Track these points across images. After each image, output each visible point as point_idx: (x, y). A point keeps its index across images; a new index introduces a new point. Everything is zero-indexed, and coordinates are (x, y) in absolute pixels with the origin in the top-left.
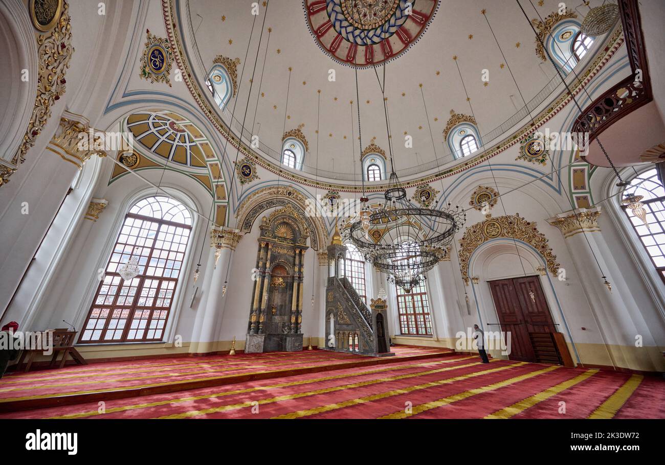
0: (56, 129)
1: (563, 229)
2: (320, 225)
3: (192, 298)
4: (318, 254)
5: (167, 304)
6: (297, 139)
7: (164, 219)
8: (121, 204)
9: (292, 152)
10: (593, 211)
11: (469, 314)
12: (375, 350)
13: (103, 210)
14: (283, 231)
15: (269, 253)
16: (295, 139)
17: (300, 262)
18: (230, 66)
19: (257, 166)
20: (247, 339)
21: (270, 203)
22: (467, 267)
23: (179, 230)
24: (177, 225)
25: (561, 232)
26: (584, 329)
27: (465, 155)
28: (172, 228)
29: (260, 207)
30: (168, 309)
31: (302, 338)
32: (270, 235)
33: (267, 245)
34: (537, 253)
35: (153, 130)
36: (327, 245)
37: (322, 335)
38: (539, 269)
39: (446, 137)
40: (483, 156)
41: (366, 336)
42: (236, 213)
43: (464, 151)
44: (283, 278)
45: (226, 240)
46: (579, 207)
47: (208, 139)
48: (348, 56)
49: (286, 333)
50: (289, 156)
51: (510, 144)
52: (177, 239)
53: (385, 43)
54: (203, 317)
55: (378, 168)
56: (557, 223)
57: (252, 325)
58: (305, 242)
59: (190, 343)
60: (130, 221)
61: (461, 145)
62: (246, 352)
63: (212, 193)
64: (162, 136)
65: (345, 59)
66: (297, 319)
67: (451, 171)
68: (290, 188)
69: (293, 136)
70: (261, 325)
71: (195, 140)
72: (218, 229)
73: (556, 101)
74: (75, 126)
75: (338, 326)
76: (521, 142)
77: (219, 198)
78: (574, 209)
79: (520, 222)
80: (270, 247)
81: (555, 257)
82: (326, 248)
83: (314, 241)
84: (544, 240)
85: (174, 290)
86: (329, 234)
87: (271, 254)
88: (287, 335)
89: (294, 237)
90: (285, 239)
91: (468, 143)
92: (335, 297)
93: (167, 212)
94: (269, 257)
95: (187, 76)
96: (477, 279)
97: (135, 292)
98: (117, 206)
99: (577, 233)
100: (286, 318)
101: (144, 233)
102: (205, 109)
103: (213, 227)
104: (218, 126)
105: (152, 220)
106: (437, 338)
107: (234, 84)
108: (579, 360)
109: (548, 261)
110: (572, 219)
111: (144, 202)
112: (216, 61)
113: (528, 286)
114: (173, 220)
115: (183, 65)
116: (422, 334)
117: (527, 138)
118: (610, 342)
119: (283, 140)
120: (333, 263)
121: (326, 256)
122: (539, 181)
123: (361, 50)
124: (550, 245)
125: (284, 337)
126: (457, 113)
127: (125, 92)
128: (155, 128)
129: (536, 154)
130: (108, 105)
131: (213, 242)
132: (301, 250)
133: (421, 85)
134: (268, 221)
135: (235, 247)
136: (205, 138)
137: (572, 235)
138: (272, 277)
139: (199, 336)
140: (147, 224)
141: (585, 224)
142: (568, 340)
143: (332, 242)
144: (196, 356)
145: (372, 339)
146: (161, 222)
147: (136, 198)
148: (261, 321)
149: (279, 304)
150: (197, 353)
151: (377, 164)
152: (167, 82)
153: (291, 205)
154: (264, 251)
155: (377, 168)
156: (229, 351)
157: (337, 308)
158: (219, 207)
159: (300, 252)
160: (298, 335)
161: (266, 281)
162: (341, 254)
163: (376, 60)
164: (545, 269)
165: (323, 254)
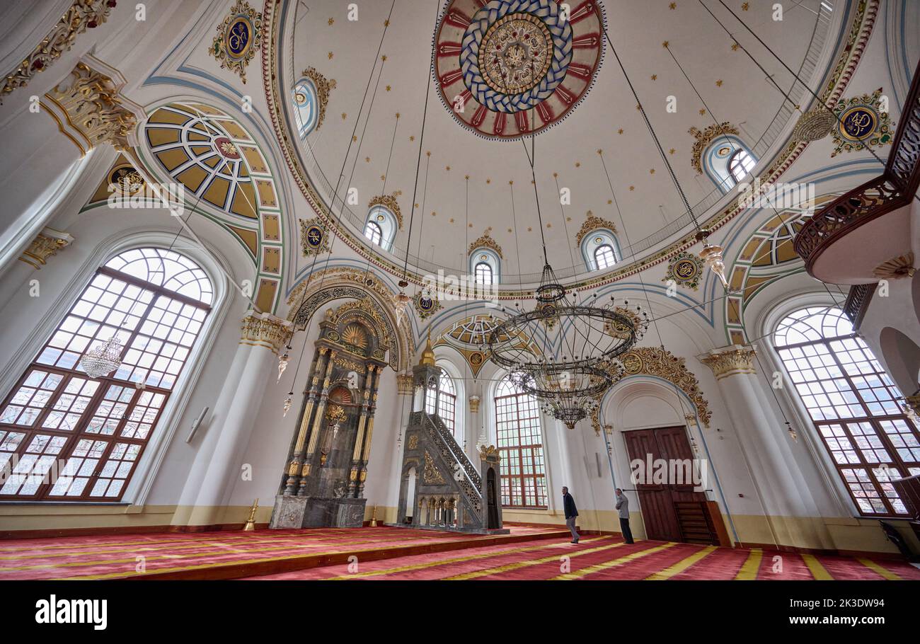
0: (64, 77)
1: (715, 368)
2: (405, 335)
3: (195, 426)
4: (398, 377)
5: (142, 434)
6: (389, 209)
7: (165, 287)
8: (97, 248)
9: (378, 226)
10: (749, 349)
11: (600, 475)
12: (484, 525)
13: (58, 252)
14: (352, 335)
15: (331, 365)
16: (386, 209)
17: (373, 384)
18: (323, 88)
19: (331, 234)
20: (276, 504)
21: (340, 292)
22: (599, 410)
23: (189, 310)
24: (186, 300)
25: (713, 372)
26: (741, 496)
27: (601, 268)
28: (177, 305)
29: (323, 295)
30: (144, 443)
31: (364, 506)
32: (336, 339)
33: (329, 352)
34: (686, 396)
35: (185, 144)
36: (413, 365)
37: (393, 503)
38: (688, 418)
39: (579, 242)
40: (624, 271)
41: (470, 502)
42: (289, 297)
43: (599, 263)
44: (345, 407)
45: (268, 335)
46: (734, 344)
47: (273, 177)
48: (473, 119)
49: (339, 496)
50: (373, 230)
51: (657, 260)
52: (182, 323)
53: (520, 115)
54: (208, 460)
55: (489, 269)
56: (710, 360)
57: (290, 480)
58: (383, 356)
59: (177, 506)
60: (102, 280)
61: (595, 256)
62: (274, 526)
63: (256, 259)
64: (197, 156)
65: (469, 122)
66: (359, 475)
67: (583, 284)
68: (371, 275)
69: (384, 204)
70: (303, 482)
71: (251, 172)
72: (257, 316)
73: (713, 219)
74: (100, 83)
75: (421, 488)
76: (670, 260)
77: (266, 269)
78: (730, 345)
79: (665, 356)
80: (333, 356)
81: (706, 403)
82: (411, 369)
83: (394, 357)
84: (694, 381)
85: (161, 410)
86: (416, 349)
87: (333, 368)
88: (340, 501)
89: (368, 346)
90: (355, 347)
91: (604, 253)
92: (420, 442)
93: (173, 277)
94: (329, 371)
95: (270, 76)
96: (611, 427)
97: (85, 406)
98: (88, 251)
99: (731, 375)
100: (342, 472)
101: (124, 305)
102: (280, 132)
103: (251, 312)
104: (291, 162)
105: (144, 285)
106: (554, 511)
107: (322, 113)
108: (736, 538)
109: (698, 408)
110: (727, 356)
111: (136, 254)
112: (305, 73)
113: (672, 439)
114: (181, 292)
115: (270, 60)
116: (531, 506)
117: (677, 257)
118: (771, 513)
119: (369, 206)
120: (419, 392)
121: (409, 381)
122: (691, 311)
123: (491, 116)
124: (701, 387)
125: (336, 503)
126: (595, 215)
127: (182, 64)
128: (189, 140)
129: (686, 276)
130: (152, 74)
131: (244, 335)
132: (376, 367)
133: (555, 175)
134: (335, 317)
135: (279, 349)
136: (270, 174)
137: (726, 377)
138: (329, 404)
139: (195, 495)
140: (133, 291)
141: (740, 365)
142: (723, 512)
143: (421, 361)
144: (184, 530)
145: (479, 508)
146: (159, 291)
147: (122, 245)
148: (304, 474)
149: (334, 448)
150: (186, 527)
151: (490, 264)
152: (242, 75)
153: (369, 299)
154: (323, 362)
155: (487, 268)
156: (244, 525)
157: (423, 459)
158: (264, 282)
159: (375, 371)
160: (359, 501)
161: (321, 409)
162: (433, 379)
163: (506, 133)
164: (695, 418)
165: (406, 377)
